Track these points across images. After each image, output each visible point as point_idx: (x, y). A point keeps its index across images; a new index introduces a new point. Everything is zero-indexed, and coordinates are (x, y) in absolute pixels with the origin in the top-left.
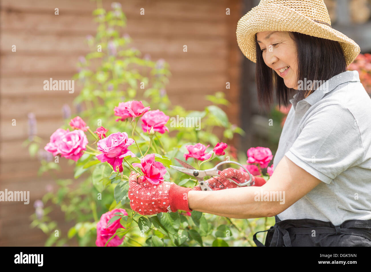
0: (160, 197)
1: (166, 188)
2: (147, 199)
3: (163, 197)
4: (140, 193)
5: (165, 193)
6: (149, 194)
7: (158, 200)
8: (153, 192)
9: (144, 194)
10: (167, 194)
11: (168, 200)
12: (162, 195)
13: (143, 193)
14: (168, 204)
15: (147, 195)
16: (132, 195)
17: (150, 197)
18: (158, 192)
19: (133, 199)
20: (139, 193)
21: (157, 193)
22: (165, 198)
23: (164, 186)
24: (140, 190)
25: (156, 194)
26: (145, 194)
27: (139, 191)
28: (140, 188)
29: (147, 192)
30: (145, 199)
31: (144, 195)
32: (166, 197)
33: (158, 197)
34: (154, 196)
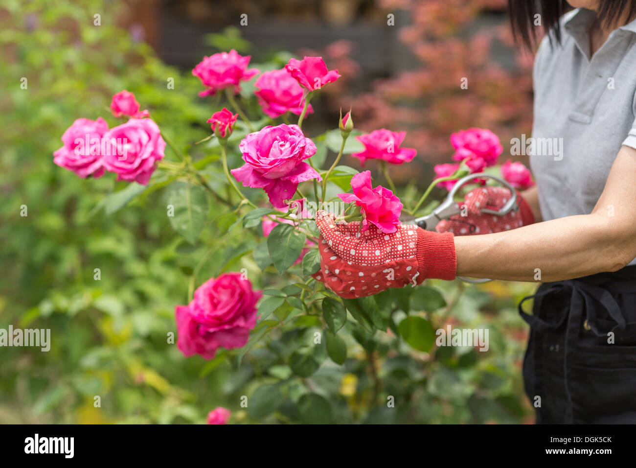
0: (400, 257)
1: (410, 237)
2: (376, 265)
3: (406, 256)
4: (359, 253)
5: (410, 249)
6: (379, 254)
7: (396, 263)
8: (386, 247)
9: (369, 254)
10: (414, 250)
11: (417, 262)
12: (404, 253)
13: (365, 253)
14: (417, 268)
15: (375, 256)
16: (333, 260)
17: (381, 260)
18: (396, 246)
19: (339, 269)
20: (356, 253)
21: (393, 250)
22: (411, 257)
23: (406, 234)
24: (357, 246)
25: (391, 252)
26: (372, 253)
27: (356, 250)
28: (358, 244)
29: (375, 250)
30: (371, 263)
31: (368, 257)
32: (412, 255)
33: (397, 257)
34: (388, 255)
